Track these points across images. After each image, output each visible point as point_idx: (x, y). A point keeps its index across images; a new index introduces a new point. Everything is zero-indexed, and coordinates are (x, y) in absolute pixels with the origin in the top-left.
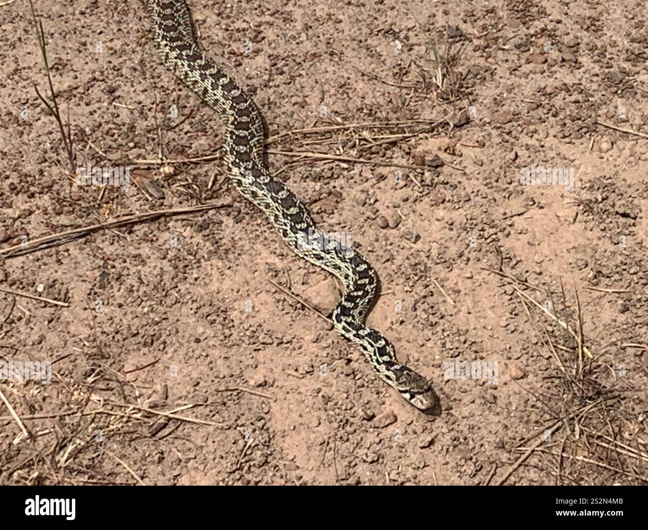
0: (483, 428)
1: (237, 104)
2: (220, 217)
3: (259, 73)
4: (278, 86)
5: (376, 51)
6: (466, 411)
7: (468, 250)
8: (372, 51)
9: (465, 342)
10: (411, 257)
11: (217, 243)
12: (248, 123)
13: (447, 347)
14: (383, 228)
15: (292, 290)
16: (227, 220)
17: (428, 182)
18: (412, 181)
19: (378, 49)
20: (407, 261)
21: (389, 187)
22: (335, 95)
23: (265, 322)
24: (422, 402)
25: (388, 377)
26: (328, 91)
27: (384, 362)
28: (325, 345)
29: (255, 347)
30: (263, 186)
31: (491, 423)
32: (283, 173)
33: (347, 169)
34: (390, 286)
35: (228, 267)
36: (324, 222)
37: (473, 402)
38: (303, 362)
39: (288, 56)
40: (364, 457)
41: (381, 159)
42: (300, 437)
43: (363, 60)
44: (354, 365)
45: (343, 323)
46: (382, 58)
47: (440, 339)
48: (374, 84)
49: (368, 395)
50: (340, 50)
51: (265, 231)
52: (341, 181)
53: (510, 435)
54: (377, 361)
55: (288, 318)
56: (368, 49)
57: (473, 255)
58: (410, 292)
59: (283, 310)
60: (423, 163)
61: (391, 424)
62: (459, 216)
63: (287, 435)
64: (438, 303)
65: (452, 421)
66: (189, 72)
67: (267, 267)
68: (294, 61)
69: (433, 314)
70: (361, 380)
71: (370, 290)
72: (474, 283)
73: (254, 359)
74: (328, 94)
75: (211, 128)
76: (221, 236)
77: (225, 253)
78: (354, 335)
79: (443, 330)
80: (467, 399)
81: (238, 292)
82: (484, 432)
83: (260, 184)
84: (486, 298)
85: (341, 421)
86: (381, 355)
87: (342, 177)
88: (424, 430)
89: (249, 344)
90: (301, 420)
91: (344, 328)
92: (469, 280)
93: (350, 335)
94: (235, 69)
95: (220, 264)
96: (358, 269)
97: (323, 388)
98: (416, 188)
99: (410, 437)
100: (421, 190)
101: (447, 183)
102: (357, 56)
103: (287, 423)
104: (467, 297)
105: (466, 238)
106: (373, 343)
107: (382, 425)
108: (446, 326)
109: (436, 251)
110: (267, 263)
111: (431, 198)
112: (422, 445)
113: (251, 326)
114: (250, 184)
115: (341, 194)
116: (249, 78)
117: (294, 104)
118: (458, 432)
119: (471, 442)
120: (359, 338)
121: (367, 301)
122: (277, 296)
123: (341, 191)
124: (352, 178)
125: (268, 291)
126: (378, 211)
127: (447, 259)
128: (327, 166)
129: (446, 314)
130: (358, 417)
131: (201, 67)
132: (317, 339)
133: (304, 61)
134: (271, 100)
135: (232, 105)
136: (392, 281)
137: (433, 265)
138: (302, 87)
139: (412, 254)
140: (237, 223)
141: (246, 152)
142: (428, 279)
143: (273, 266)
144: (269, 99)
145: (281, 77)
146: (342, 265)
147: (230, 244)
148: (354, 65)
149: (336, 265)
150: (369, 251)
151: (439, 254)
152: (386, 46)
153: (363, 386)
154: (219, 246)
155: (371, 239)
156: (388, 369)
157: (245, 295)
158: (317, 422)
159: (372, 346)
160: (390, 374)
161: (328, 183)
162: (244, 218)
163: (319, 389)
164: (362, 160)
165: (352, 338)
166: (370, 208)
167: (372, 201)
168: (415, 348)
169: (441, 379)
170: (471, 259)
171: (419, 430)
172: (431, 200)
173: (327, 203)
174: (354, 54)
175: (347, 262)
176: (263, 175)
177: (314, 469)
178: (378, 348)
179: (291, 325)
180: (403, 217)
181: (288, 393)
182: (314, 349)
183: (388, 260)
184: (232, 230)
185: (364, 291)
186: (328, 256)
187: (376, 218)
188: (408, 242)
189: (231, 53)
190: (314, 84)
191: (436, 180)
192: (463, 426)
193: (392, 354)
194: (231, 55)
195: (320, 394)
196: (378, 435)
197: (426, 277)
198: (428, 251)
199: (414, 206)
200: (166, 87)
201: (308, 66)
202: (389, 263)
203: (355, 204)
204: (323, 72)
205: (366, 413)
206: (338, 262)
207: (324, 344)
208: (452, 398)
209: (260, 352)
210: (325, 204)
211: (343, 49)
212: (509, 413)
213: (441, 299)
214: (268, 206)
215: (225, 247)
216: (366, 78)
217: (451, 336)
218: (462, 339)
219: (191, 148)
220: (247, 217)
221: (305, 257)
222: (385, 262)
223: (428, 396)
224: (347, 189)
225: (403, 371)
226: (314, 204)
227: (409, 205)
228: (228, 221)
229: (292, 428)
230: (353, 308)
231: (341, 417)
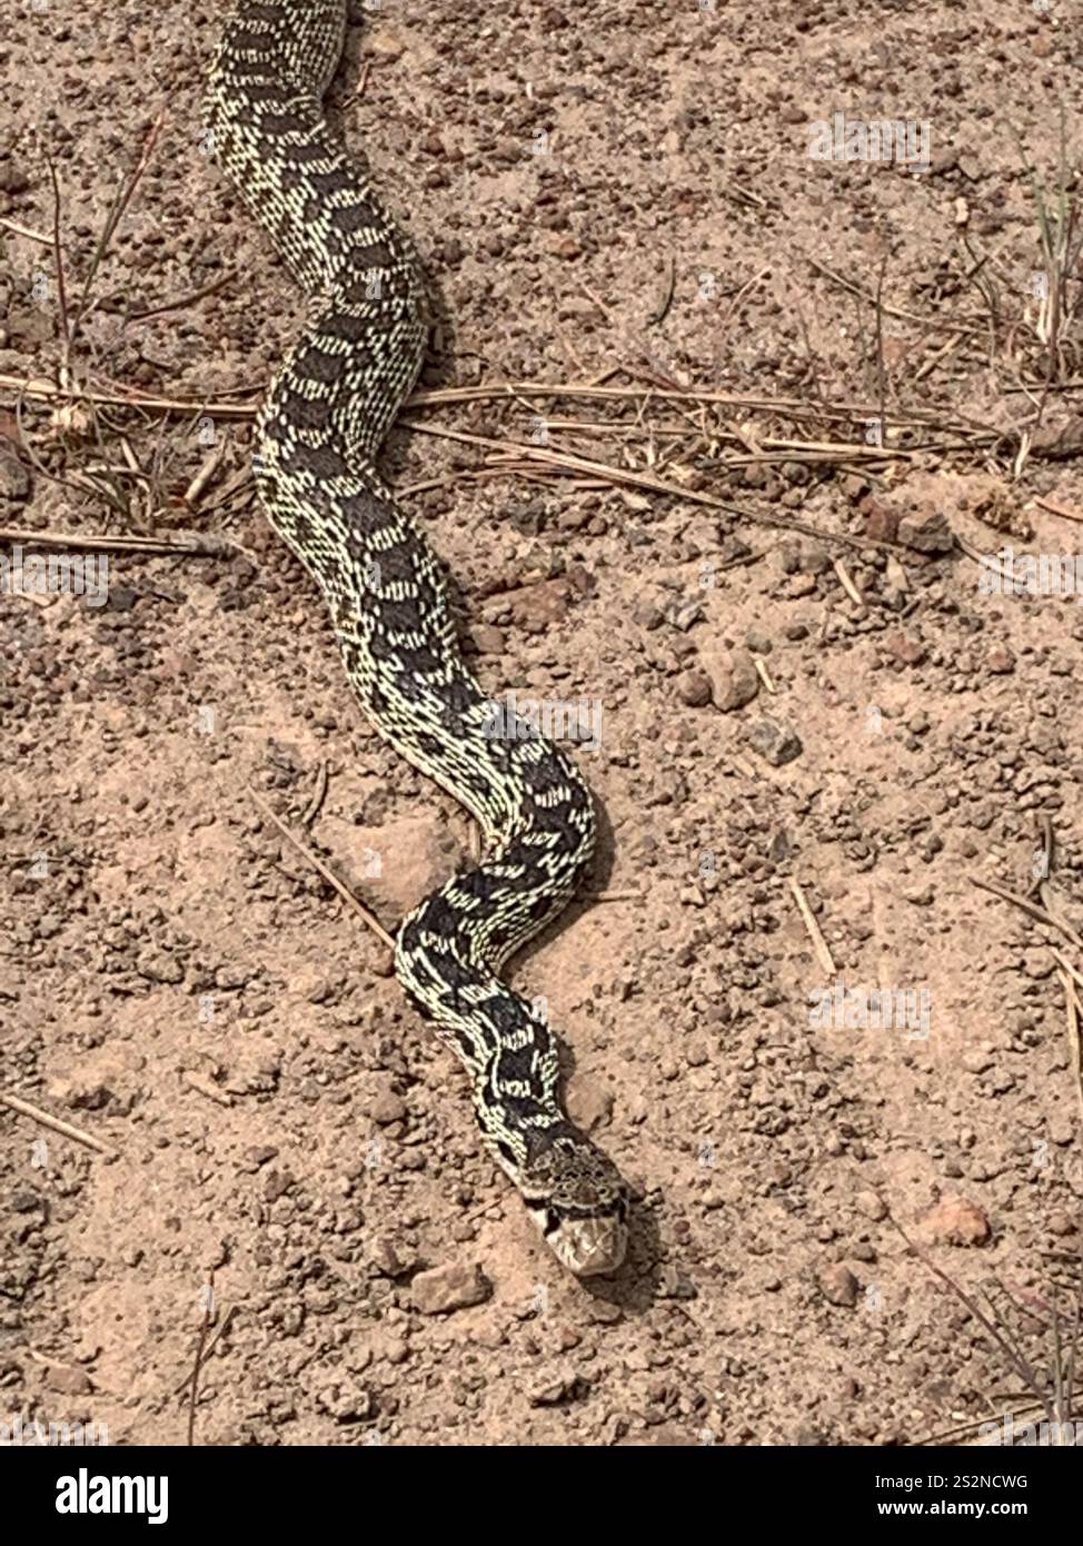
0: (776, 1380)
1: (361, 268)
2: (182, 581)
3: (491, 215)
4: (537, 259)
5: (883, 216)
6: (738, 1312)
7: (945, 818)
8: (870, 215)
9: (819, 1095)
10: (745, 802)
11: (138, 654)
12: (367, 321)
13: (753, 1098)
14: (691, 704)
15: (315, 832)
16: (201, 594)
17: (890, 594)
18: (838, 583)
19: (893, 214)
20: (726, 814)
21: (755, 587)
22: (704, 312)
23: (180, 911)
24: (580, 1246)
25: (505, 1149)
26: (686, 300)
27: (507, 1100)
28: (347, 1018)
29: (114, 980)
30: (334, 506)
31: (810, 1368)
32: (437, 493)
33: (641, 513)
34: (638, 877)
35: (139, 728)
36: (506, 652)
37: (776, 1288)
38: (250, 1054)
39: (599, 186)
40: (326, 1397)
41: (765, 504)
42: (143, 1290)
43: (832, 233)
44: (419, 1096)
45: (419, 953)
46: (895, 240)
47: (741, 1068)
48: (842, 304)
49: (426, 1198)
50: (771, 193)
51: (307, 649)
52: (610, 545)
53: (860, 1421)
54: (488, 1092)
55: (261, 912)
56: (858, 207)
57: (955, 837)
58: (699, 907)
59: (257, 886)
60: (892, 536)
61: (464, 1305)
62: (952, 713)
63: (104, 1278)
64: (779, 957)
65: (677, 1336)
66: (256, 165)
67: (269, 752)
68: (616, 200)
69: (744, 987)
70: (423, 1148)
71: (553, 872)
72: (929, 919)
73: (101, 1018)
74: (684, 307)
75: (273, 335)
76: (159, 639)
77: (146, 689)
78: (442, 998)
79: (761, 1042)
80: (759, 1273)
81: (139, 809)
82: (776, 1393)
83: (326, 497)
84: (950, 971)
85: (298, 1265)
86: (505, 1075)
87: (614, 532)
88: (566, 1348)
89: (102, 971)
90: (171, 1239)
91: (417, 969)
92: (913, 907)
93: (430, 996)
94: (421, 194)
95: (117, 716)
96: (539, 800)
97: (284, 1151)
98: (845, 605)
99: (509, 1360)
100: (855, 614)
101: (953, 610)
102: (817, 222)
103: (118, 1240)
104: (885, 959)
105: (955, 783)
106: (495, 1032)
107: (432, 1306)
108: (774, 1029)
109: (836, 800)
110: (270, 742)
111: (883, 644)
112: (537, 1392)
113: (128, 916)
114: (296, 494)
115: (591, 580)
116: (455, 222)
117: (564, 317)
118: (683, 1375)
119: (715, 1417)
120: (457, 1010)
121: (532, 900)
122: (255, 842)
123: (598, 572)
124: (648, 542)
125: (231, 822)
126: (693, 651)
127: (866, 832)
128: (583, 498)
129: (794, 995)
130: (363, 1263)
131: (293, 152)
132: (329, 994)
133: (647, 207)
134: (495, 294)
135: (344, 269)
136: (654, 864)
137: (813, 839)
138: (611, 275)
139: (751, 797)
140: (226, 610)
141: (324, 400)
142: (775, 880)
143: (287, 755)
144: (490, 288)
145: (554, 236)
146: (498, 781)
147: (178, 667)
148: (798, 243)
149: (480, 778)
150: (614, 761)
151: (841, 812)
152: (922, 211)
153: (421, 1168)
154: (140, 666)
155: (638, 726)
156: (509, 1125)
157: (158, 821)
158: (218, 1253)
159: (491, 1042)
160: (515, 1140)
161: (564, 544)
162: (255, 599)
163: (268, 1148)
164: (702, 496)
165: (435, 1005)
166: (672, 637)
167: (684, 619)
168: (644, 1081)
169: (693, 1194)
170: (948, 845)
171: (551, 1342)
172: (880, 651)
173: (538, 602)
174: (815, 212)
175: (512, 774)
176: (347, 473)
177: (143, 1405)
178: (505, 1052)
179: (263, 936)
180: (769, 684)
181: (165, 1144)
182: (307, 1024)
183: (667, 800)
184: (205, 628)
185: (531, 866)
186: (461, 746)
187: (678, 671)
188: (757, 758)
189: (428, 150)
190: (652, 273)
191: (921, 594)
192: (707, 1363)
193: (548, 1079)
194: (426, 156)
195: (267, 1168)
196: (409, 1332)
197: (773, 871)
198: (811, 797)
199: (819, 659)
200: (185, 204)
201: (652, 223)
202: (668, 809)
203: (625, 617)
204: (693, 248)
205: (391, 1255)
206: (486, 768)
207: (344, 1013)
208: (708, 1264)
209: (131, 1001)
210: (526, 600)
211: (783, 194)
212: (884, 1347)
213: (793, 948)
214: (332, 569)
215: (155, 671)
216: (820, 284)
217: (780, 1065)
218: (814, 1080)
219: (179, 376)
220: (269, 600)
221: (395, 741)
222: (656, 803)
223: (602, 1228)
224: (620, 571)
225: (555, 1137)
226: (496, 598)
227: (804, 650)
228: (203, 600)
229: (129, 1257)
230: (473, 915)
231: (305, 1251)
